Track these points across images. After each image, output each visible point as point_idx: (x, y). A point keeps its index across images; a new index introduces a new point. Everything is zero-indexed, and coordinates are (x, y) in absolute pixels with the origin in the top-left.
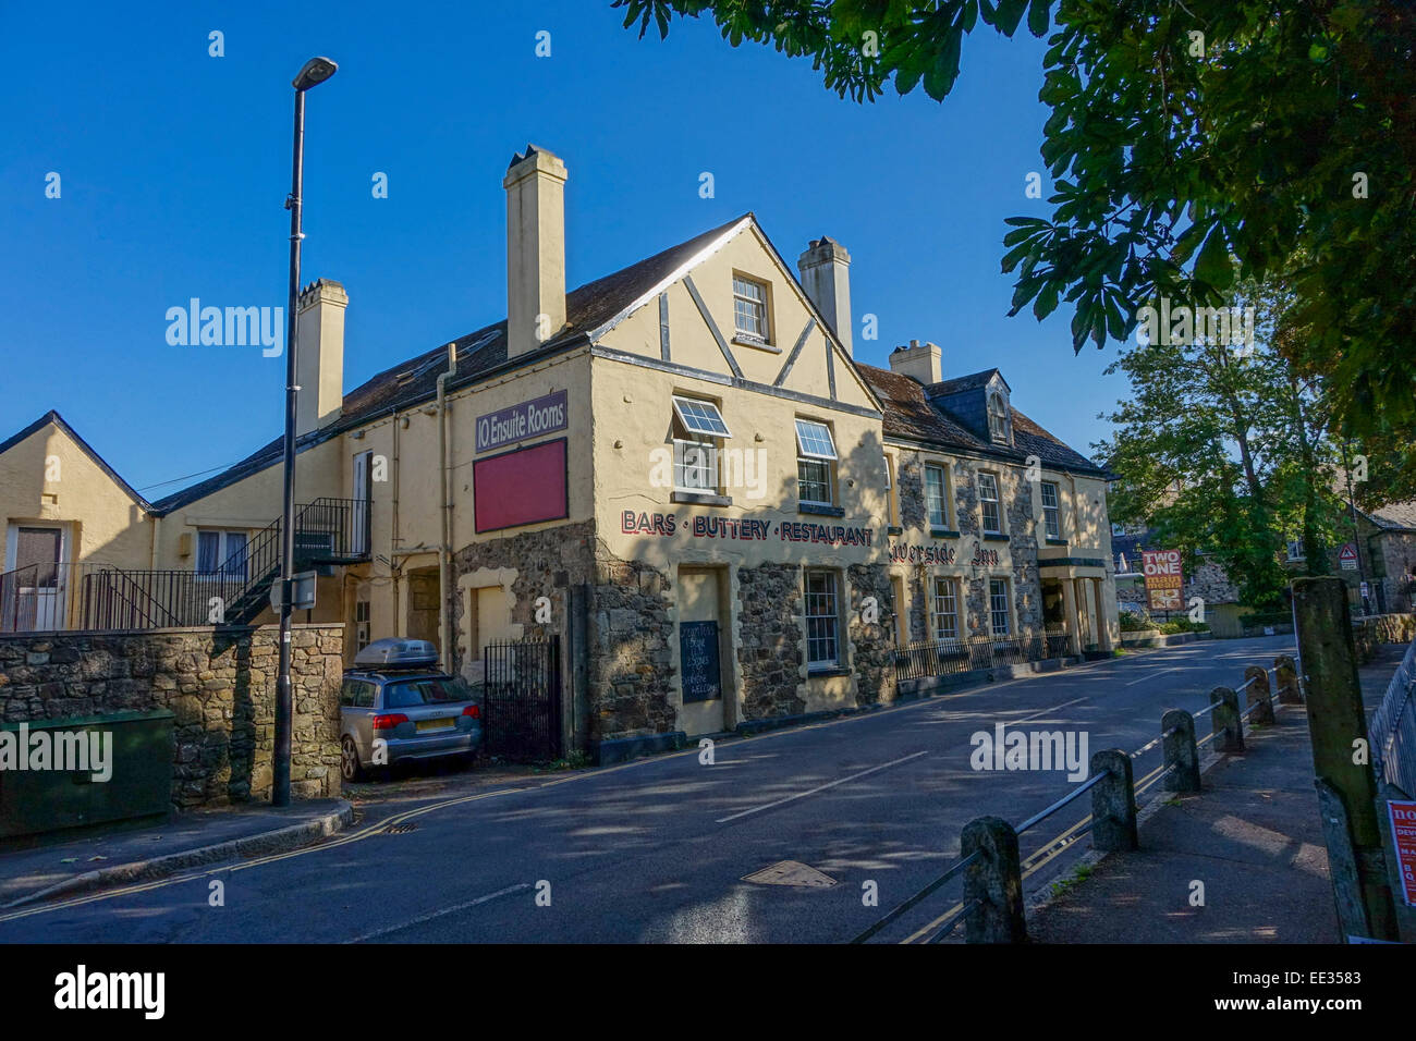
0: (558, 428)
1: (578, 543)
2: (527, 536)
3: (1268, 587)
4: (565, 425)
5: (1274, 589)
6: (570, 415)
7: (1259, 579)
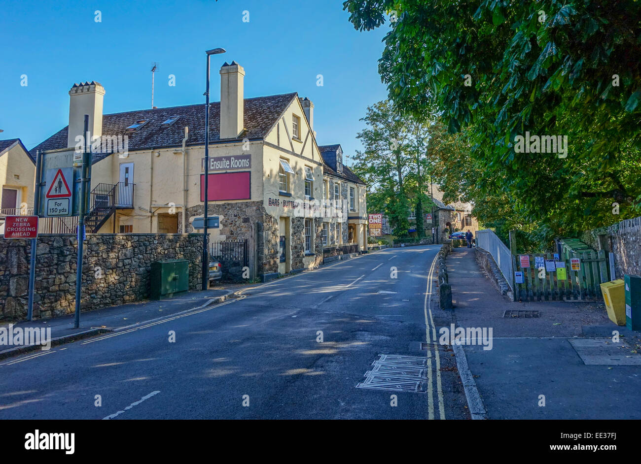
0: (246, 168)
1: (255, 208)
2: (229, 204)
3: (404, 228)
4: (250, 167)
5: (405, 229)
6: (252, 163)
7: (401, 225)
